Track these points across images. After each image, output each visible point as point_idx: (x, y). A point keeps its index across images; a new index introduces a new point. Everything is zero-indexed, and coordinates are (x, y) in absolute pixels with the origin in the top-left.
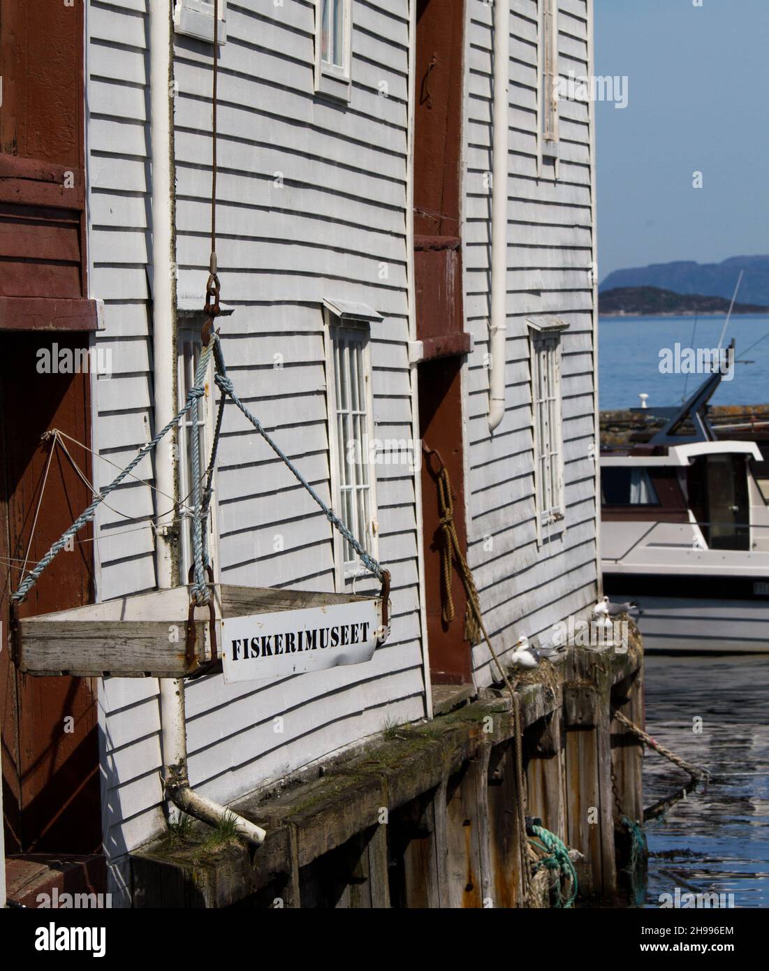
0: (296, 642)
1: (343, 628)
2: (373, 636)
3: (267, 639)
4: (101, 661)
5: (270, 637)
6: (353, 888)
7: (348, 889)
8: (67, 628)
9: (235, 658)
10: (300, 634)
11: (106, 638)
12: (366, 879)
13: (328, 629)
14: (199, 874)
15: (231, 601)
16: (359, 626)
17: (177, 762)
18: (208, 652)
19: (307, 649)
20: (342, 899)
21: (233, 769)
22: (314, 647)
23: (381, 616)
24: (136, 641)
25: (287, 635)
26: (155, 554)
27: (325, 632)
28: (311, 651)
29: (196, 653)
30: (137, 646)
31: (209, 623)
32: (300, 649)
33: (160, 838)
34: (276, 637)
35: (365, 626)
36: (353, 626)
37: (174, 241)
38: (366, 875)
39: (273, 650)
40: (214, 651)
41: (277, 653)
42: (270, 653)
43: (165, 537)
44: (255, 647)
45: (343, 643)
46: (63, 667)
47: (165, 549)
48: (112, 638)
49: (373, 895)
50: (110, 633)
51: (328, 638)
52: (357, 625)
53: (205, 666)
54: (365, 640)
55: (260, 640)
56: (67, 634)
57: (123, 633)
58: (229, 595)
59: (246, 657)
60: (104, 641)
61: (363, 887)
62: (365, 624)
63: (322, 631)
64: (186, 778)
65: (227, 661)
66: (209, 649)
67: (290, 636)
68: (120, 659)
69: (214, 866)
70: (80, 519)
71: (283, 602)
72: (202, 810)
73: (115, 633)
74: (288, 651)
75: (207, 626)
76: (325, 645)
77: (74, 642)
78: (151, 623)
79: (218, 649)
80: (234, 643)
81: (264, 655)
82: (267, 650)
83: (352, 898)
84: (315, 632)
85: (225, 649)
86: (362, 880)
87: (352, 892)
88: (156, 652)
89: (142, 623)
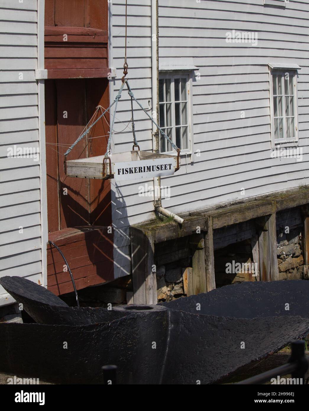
0: (143, 170)
1: (161, 165)
2: (173, 168)
3: (131, 169)
4: (84, 173)
5: (132, 168)
6: (264, 233)
7: (263, 233)
8: (76, 164)
9: (119, 174)
10: (144, 167)
11: (85, 167)
12: (267, 230)
13: (155, 166)
14: (148, 233)
15: (143, 156)
16: (168, 165)
17: (157, 200)
18: (108, 172)
19: (147, 171)
20: (261, 236)
21: (202, 200)
22: (150, 171)
23: (177, 162)
24: (92, 168)
25: (139, 168)
26: (152, 140)
27: (154, 167)
28: (149, 172)
29: (105, 172)
30: (92, 170)
31: (109, 164)
32: (144, 171)
33: (150, 221)
34: (135, 168)
35: (170, 165)
36: (165, 165)
37: (158, 50)
38: (267, 229)
39: (134, 172)
40: (111, 172)
41: (135, 172)
42: (132, 173)
43: (154, 135)
44: (126, 171)
45: (161, 170)
46: (76, 175)
47: (154, 138)
48: (87, 167)
49: (270, 235)
50: (86, 166)
51: (155, 168)
52: (167, 165)
53: (107, 176)
54: (170, 169)
55: (129, 169)
56: (76, 166)
57: (89, 166)
58: (143, 154)
59: (123, 173)
60: (84, 168)
61: (267, 232)
62: (170, 164)
63: (153, 166)
64: (161, 204)
65: (116, 175)
66: (109, 172)
67: (140, 168)
68: (88, 173)
69: (155, 230)
70: (85, 133)
71: (154, 157)
72: (164, 213)
73: (87, 166)
74: (139, 172)
75: (108, 165)
76: (154, 170)
77: (78, 168)
78: (95, 163)
79: (112, 171)
80: (119, 170)
81: (130, 173)
82: (131, 172)
83: (264, 235)
84: (150, 167)
85: (115, 171)
86: (266, 231)
87: (264, 234)
88: (96, 172)
89: (93, 163)
